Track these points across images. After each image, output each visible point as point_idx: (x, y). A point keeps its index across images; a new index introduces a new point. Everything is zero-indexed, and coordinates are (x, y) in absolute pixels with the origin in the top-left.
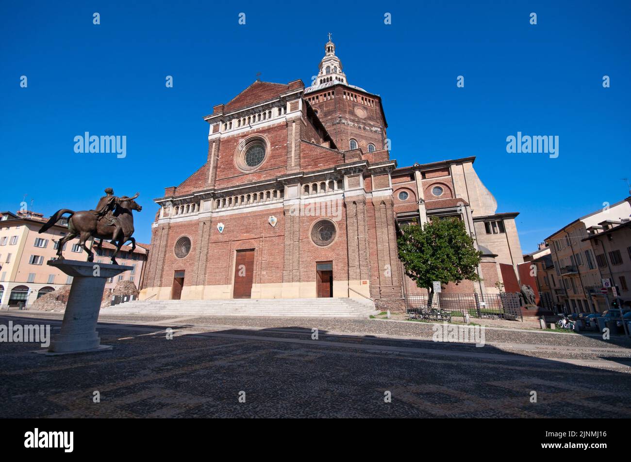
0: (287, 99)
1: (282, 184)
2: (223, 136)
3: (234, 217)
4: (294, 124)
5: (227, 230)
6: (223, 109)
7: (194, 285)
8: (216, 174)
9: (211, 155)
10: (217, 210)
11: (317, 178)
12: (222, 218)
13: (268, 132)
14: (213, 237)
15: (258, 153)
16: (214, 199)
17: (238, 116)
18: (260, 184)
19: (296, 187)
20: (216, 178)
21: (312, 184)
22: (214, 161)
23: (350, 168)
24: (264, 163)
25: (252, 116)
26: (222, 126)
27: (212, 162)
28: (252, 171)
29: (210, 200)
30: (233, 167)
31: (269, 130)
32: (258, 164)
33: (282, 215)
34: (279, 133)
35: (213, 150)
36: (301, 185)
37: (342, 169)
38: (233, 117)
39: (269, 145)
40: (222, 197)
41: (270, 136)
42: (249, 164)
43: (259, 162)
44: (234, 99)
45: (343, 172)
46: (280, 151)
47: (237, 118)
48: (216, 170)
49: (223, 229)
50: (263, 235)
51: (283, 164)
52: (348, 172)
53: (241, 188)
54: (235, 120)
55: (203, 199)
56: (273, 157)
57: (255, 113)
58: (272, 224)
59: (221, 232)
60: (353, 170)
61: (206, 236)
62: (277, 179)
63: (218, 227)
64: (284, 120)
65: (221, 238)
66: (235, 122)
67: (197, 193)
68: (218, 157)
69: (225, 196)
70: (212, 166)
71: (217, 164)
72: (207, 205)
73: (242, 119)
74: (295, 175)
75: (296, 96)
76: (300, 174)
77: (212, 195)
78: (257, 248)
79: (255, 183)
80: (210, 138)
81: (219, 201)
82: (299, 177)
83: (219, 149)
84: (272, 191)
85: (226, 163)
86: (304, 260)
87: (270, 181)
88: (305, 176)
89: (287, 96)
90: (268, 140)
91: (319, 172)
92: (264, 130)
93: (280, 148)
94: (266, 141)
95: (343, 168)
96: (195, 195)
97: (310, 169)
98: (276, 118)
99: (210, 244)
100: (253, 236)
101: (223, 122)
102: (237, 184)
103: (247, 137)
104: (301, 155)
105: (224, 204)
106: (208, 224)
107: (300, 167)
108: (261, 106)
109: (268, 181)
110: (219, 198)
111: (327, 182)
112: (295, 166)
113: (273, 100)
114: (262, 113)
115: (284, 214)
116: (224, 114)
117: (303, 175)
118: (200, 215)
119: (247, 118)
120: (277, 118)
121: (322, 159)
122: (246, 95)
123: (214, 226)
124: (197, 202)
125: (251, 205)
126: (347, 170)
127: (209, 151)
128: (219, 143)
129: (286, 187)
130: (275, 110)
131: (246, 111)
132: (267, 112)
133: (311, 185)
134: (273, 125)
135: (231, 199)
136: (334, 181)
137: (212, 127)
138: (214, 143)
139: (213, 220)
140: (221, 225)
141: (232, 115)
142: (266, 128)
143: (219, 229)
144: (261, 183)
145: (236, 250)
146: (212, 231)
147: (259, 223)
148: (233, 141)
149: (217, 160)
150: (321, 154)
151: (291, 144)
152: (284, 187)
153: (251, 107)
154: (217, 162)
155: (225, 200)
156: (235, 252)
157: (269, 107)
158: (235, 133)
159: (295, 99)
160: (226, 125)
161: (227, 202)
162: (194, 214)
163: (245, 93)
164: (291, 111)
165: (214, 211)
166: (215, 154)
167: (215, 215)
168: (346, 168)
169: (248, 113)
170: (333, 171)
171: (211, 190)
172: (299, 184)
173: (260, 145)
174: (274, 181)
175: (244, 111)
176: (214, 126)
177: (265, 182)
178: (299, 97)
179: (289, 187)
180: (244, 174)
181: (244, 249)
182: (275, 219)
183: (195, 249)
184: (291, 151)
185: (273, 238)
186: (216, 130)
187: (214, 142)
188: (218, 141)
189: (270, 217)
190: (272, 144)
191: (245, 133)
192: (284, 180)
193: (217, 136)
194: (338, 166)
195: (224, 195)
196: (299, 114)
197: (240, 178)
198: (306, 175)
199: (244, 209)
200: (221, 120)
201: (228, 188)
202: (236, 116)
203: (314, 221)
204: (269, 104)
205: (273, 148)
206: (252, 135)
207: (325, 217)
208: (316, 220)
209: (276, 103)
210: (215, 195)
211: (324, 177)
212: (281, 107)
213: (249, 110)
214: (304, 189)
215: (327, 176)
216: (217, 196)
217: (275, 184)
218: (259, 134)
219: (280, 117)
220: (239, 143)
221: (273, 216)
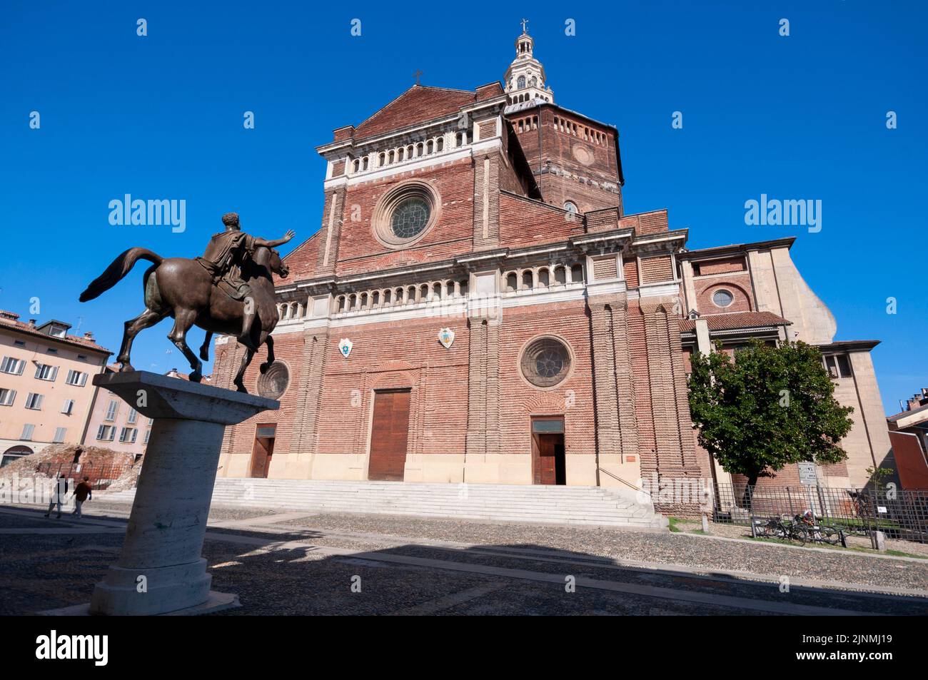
0: (473, 117)
1: (464, 270)
2: (350, 183)
3: (371, 328)
4: (487, 162)
5: (358, 353)
6: (352, 135)
7: (293, 451)
8: (337, 251)
9: (329, 215)
10: (339, 316)
11: (533, 260)
12: (349, 331)
13: (437, 176)
14: (332, 366)
15: (416, 214)
16: (334, 296)
17: (381, 147)
18: (423, 270)
19: (493, 276)
20: (337, 256)
21: (523, 270)
22: (334, 228)
23: (599, 242)
24: (428, 231)
25: (406, 148)
26: (349, 165)
27: (330, 228)
28: (406, 246)
29: (327, 297)
30: (370, 238)
31: (438, 172)
32: (415, 234)
33: (464, 328)
34: (457, 178)
35: (333, 207)
36: (502, 272)
37: (584, 244)
38: (370, 148)
39: (438, 199)
40: (349, 291)
41: (439, 183)
42: (399, 233)
43: (418, 230)
44: (372, 118)
45: (585, 249)
46: (460, 210)
47: (378, 150)
48: (338, 243)
49: (350, 349)
50: (426, 363)
51: (465, 234)
52: (593, 249)
53: (386, 275)
54: (375, 153)
55: (313, 294)
56: (446, 220)
57: (413, 141)
58: (444, 344)
59: (346, 356)
60: (604, 246)
61: (318, 362)
62: (455, 261)
63: (341, 346)
64: (468, 154)
65: (345, 366)
66: (374, 157)
67: (303, 283)
68: (342, 219)
69: (354, 290)
70: (330, 235)
71: (340, 232)
72: (320, 307)
73: (387, 152)
74: (492, 254)
75: (492, 111)
76: (502, 252)
77: (331, 287)
78: (414, 388)
79: (413, 267)
80: (327, 185)
81: (342, 299)
82: (499, 257)
83: (343, 205)
84: (444, 283)
85: (357, 231)
86: (508, 412)
87: (442, 263)
88: (510, 256)
89: (475, 111)
90: (435, 188)
91: (537, 248)
92: (430, 173)
93: (460, 205)
94: (433, 192)
95: (585, 242)
96: (299, 286)
97: (516, 244)
98: (451, 151)
99: (324, 377)
100: (408, 364)
101: (352, 157)
102: (378, 269)
103: (397, 184)
104: (501, 218)
105: (353, 304)
106: (322, 340)
107: (500, 240)
108: (424, 129)
109: (439, 265)
110: (344, 293)
111: (552, 268)
112: (490, 237)
113: (447, 118)
114: (425, 143)
115: (469, 325)
116: (354, 143)
117: (508, 253)
118: (305, 323)
119: (396, 150)
120: (453, 151)
121: (542, 226)
122: (394, 110)
123: (333, 345)
124: (300, 301)
125: (403, 307)
126: (593, 247)
127: (324, 207)
128: (345, 195)
129: (472, 275)
130: (450, 138)
131: (396, 137)
132: (435, 140)
133: (520, 273)
134: (446, 163)
135: (365, 296)
136: (566, 266)
137: (330, 166)
138: (335, 196)
139: (331, 333)
140: (346, 343)
141: (369, 145)
142: (434, 169)
143: (342, 350)
144: (425, 267)
145: (375, 390)
146: (329, 353)
147: (418, 340)
148: (370, 192)
149: (341, 224)
150: (539, 215)
151: (482, 197)
152: (469, 276)
153: (406, 130)
154: (340, 229)
155: (353, 297)
156: (373, 394)
157: (439, 131)
158: (375, 177)
159: (489, 116)
160: (357, 163)
161: (358, 301)
162: (296, 321)
163: (393, 106)
164: (481, 138)
165: (333, 316)
166: (335, 214)
167: (334, 324)
168: (593, 243)
169: (399, 141)
170: (565, 248)
171: (330, 278)
172: (498, 271)
173: (421, 199)
174: (449, 263)
175: (391, 138)
176: (335, 165)
177: (432, 266)
178: (498, 114)
179: (477, 275)
180: (390, 251)
181: (390, 387)
182: (451, 335)
183: (296, 385)
184: (482, 210)
185: (447, 370)
186: (338, 172)
187: (335, 193)
188: (343, 192)
189: (442, 330)
190: (445, 197)
191: (394, 177)
192: (470, 262)
193: (339, 182)
194: (576, 239)
195: (352, 289)
196: (495, 143)
197: (383, 257)
198: (512, 254)
199: (391, 315)
200: (349, 154)
201: (361, 275)
202: (376, 147)
203: (527, 341)
204: (440, 125)
205: (446, 204)
206: (406, 180)
207: (549, 333)
208: (530, 338)
209: (452, 124)
210: (336, 288)
211: (545, 259)
212: (461, 132)
213: (401, 135)
214: (506, 281)
215: (552, 256)
216: (339, 289)
217: (450, 270)
218: (419, 179)
219: (459, 149)
220: (382, 196)
221: (448, 329)
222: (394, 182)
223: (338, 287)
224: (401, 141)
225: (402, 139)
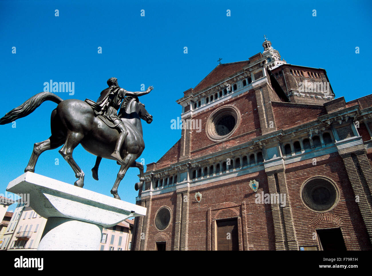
0: (250, 71)
1: (258, 147)
2: (193, 114)
3: (211, 185)
4: (261, 90)
5: (205, 200)
6: (192, 92)
8: (189, 147)
9: (184, 130)
10: (194, 180)
12: (199, 188)
13: (236, 101)
15: (228, 123)
16: (190, 170)
17: (206, 94)
19: (275, 148)
20: (190, 150)
21: (293, 142)
22: (187, 136)
24: (235, 130)
25: (218, 92)
26: (192, 105)
29: (187, 171)
30: (206, 138)
33: (264, 179)
36: (281, 144)
40: (198, 167)
41: (238, 105)
42: (220, 133)
44: (201, 83)
46: (251, 116)
47: (205, 97)
49: (201, 197)
50: (244, 202)
51: (256, 128)
53: (216, 155)
55: (180, 170)
56: (244, 122)
64: (250, 88)
65: (199, 208)
66: (203, 100)
70: (185, 140)
71: (190, 138)
72: (183, 177)
73: (209, 96)
74: (272, 135)
75: (259, 66)
76: (279, 133)
77: (188, 166)
78: (239, 218)
79: (229, 149)
80: (183, 117)
81: (195, 171)
82: (277, 136)
84: (247, 155)
85: (199, 135)
87: (245, 144)
88: (284, 135)
89: (250, 68)
90: (237, 108)
91: (299, 128)
92: (232, 101)
93: (250, 113)
94: (235, 110)
96: (173, 167)
97: (286, 128)
98: (241, 88)
100: (233, 204)
104: (274, 115)
105: (200, 173)
106: (186, 194)
107: (276, 127)
110: (195, 168)
111: (310, 138)
113: (237, 74)
115: (266, 177)
116: (193, 95)
118: (178, 186)
119: (214, 94)
121: (299, 116)
122: (211, 77)
123: (192, 196)
125: (227, 172)
126: (334, 121)
129: (264, 149)
130: (240, 83)
131: (212, 88)
132: (232, 85)
134: (240, 95)
136: (319, 135)
139: (190, 190)
141: (200, 95)
142: (234, 99)
144: (236, 148)
145: (216, 221)
146: (191, 202)
148: (203, 116)
149: (191, 134)
151: (261, 107)
152: (261, 149)
155: (200, 170)
157: (234, 81)
159: (258, 69)
160: (196, 104)
161: (202, 171)
164: (256, 79)
165: (190, 181)
167: (192, 185)
170: (316, 125)
171: (187, 161)
172: (278, 144)
173: (229, 114)
174: (250, 144)
175: (211, 89)
176: (186, 107)
178: (262, 66)
179: (267, 148)
180: (217, 143)
182: (257, 184)
183: (174, 220)
184: (262, 114)
186: (188, 110)
187: (186, 119)
188: (190, 118)
189: (251, 181)
190: (242, 111)
191: (214, 107)
193: (189, 114)
194: (322, 118)
195: (199, 165)
196: (265, 80)
197: (214, 147)
199: (221, 177)
200: (192, 101)
202: (204, 95)
203: (304, 182)
204: (234, 78)
205: (243, 115)
206: (220, 107)
207: (318, 176)
208: (306, 181)
209: (240, 76)
210: (191, 166)
211: (305, 133)
212: (245, 79)
213: (216, 87)
214: (284, 149)
215: (309, 130)
216: (192, 166)
217: (250, 147)
218: (227, 105)
219: (245, 87)
220: (209, 117)
221: (254, 181)
222: (215, 109)
223: (192, 165)
224: (215, 90)
225: (216, 89)
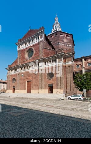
0: (39, 34)
2: (21, 49)
3: (26, 72)
5: (24, 76)
11: (48, 60)
12: (23, 73)
24: (33, 56)
28: (30, 59)
30: (25, 58)
31: (34, 46)
32: (31, 57)
34: (37, 46)
36: (44, 62)
37: (56, 56)
39: (34, 50)
50: (33, 77)
51: (38, 56)
56: (35, 54)
57: (30, 40)
61: (19, 78)
64: (38, 42)
66: (24, 44)
76: (43, 59)
77: (20, 66)
85: (23, 57)
91: (49, 57)
92: (32, 46)
98: (36, 42)
99: (20, 80)
100: (31, 77)
103: (28, 48)
107: (43, 56)
111: (51, 61)
113: (35, 35)
118: (17, 72)
119: (27, 42)
123: (21, 75)
124: (16, 69)
132: (33, 40)
133: (46, 62)
136: (54, 60)
139: (20, 73)
140: (22, 75)
145: (27, 81)
148: (24, 50)
155: (23, 68)
158: (24, 48)
159: (41, 33)
165: (20, 71)
166: (19, 55)
178: (43, 33)
180: (28, 60)
186: (19, 47)
187: (19, 51)
195: (23, 66)
196: (43, 39)
198: (45, 59)
199: (28, 70)
200: (20, 44)
201: (24, 64)
204: (33, 37)
212: (37, 37)
215: (51, 59)
